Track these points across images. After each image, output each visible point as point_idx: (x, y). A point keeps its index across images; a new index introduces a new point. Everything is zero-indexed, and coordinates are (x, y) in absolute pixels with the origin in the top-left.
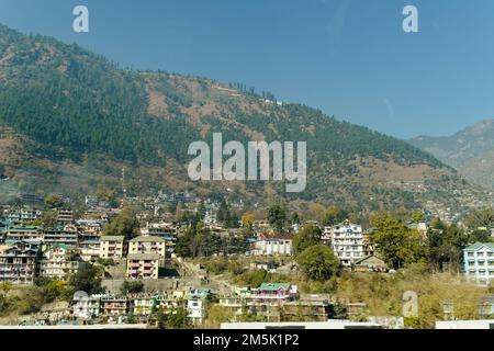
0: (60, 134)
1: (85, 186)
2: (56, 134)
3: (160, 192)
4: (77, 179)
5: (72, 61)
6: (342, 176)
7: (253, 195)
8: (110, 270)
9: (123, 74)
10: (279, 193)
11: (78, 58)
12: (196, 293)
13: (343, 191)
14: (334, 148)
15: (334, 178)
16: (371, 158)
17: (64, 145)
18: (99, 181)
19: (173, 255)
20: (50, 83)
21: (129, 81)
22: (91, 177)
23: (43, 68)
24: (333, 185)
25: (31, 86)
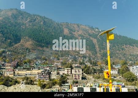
0: (43, 40)
1: (50, 54)
2: (42, 40)
3: (69, 56)
4: (48, 52)
5: (44, 21)
6: (120, 51)
7: (94, 56)
8: (68, 77)
9: (57, 24)
10: (102, 56)
11: (46, 20)
12: (95, 84)
13: (121, 55)
14: (117, 43)
15: (118, 52)
16: (129, 45)
17: (44, 43)
18: (53, 53)
19: (84, 74)
20: (39, 27)
21: (59, 26)
22: (51, 52)
23: (37, 23)
24: (118, 54)
25: (35, 28)
